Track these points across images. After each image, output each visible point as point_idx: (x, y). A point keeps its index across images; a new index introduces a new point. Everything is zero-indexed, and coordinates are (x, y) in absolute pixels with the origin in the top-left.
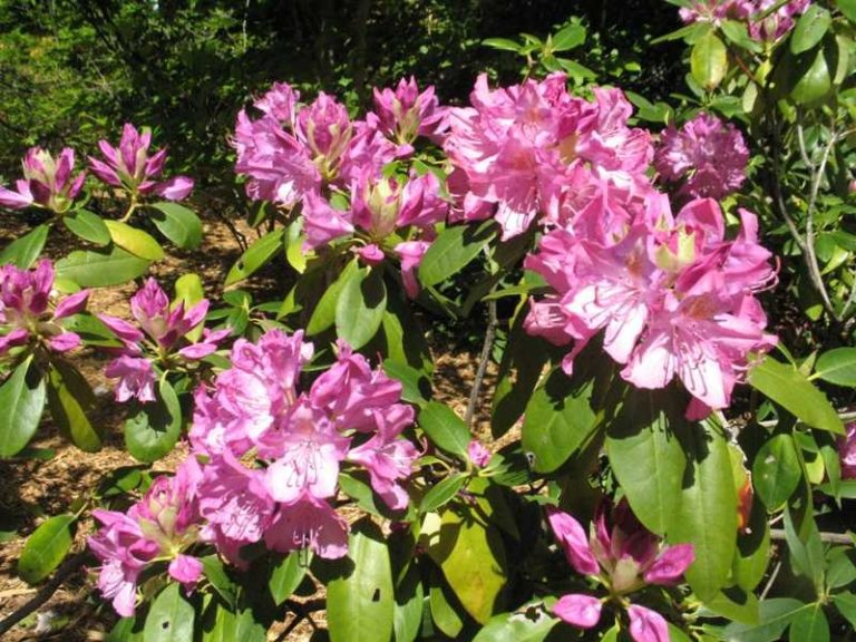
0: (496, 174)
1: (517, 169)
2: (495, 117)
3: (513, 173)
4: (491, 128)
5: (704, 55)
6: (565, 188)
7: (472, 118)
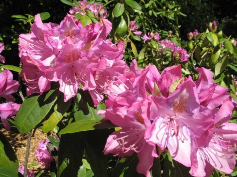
0: (57, 66)
1: (67, 62)
2: (50, 35)
3: (65, 64)
4: (49, 41)
5: (84, 22)
6: (94, 69)
7: (32, 38)
